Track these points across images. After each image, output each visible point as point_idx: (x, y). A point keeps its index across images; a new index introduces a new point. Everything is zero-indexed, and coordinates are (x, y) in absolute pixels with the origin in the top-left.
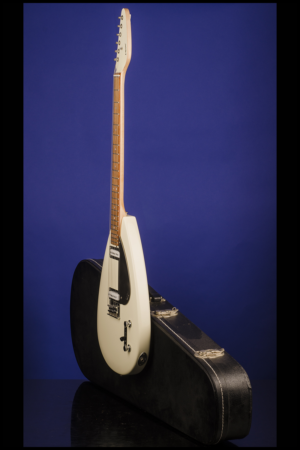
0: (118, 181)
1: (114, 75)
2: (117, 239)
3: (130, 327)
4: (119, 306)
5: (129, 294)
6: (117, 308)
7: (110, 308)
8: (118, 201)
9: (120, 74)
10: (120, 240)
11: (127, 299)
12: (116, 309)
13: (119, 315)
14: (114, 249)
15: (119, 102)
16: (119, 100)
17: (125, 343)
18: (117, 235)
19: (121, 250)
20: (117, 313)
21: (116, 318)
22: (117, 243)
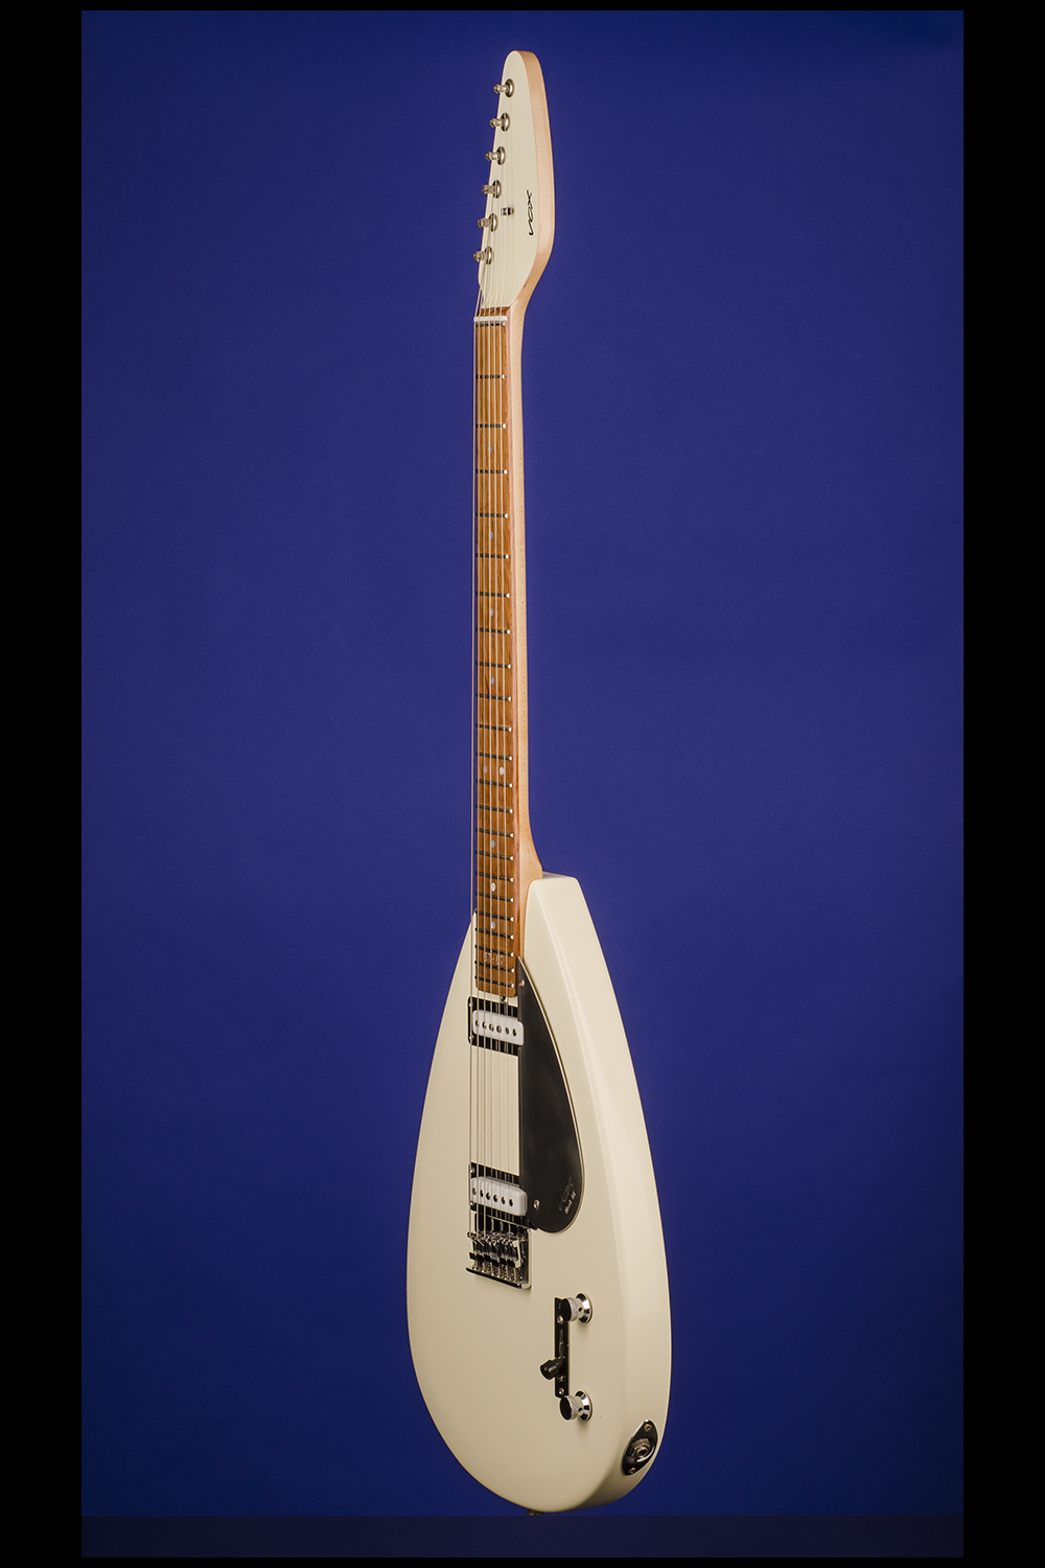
0: (507, 738)
1: (476, 319)
2: (509, 970)
3: (584, 1320)
4: (527, 1237)
5: (578, 1188)
6: (516, 1244)
7: (477, 1247)
8: (510, 818)
9: (505, 310)
10: (521, 973)
11: (567, 1210)
12: (511, 1251)
13: (524, 1272)
14: (488, 1009)
15: (504, 422)
16: (505, 415)
17: (562, 1387)
18: (509, 955)
19: (530, 1011)
20: (518, 1264)
21: (515, 1285)
22: (510, 986)
